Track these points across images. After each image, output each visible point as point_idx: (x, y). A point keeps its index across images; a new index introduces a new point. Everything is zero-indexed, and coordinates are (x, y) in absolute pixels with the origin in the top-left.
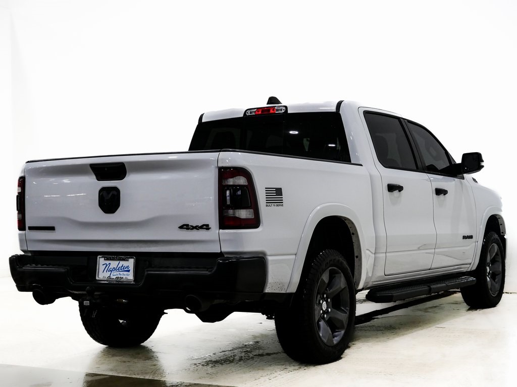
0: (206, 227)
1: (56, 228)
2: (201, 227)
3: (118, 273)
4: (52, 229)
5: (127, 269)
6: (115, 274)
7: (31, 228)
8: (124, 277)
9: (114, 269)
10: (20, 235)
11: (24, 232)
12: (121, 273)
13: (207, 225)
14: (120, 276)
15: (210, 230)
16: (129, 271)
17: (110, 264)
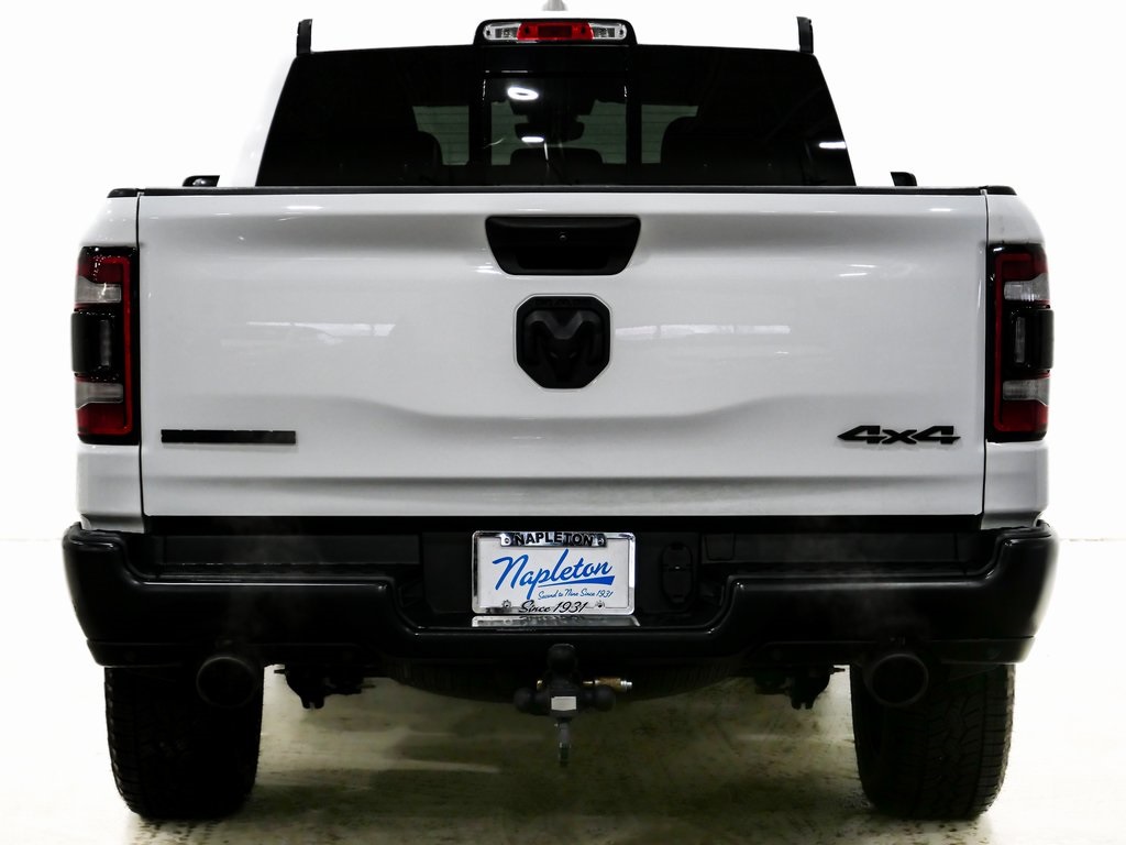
0: (946, 435)
1: (299, 437)
2: (926, 436)
3: (562, 589)
4: (286, 438)
5: (600, 575)
6: (551, 590)
7: (170, 437)
8: (592, 601)
9: (546, 576)
10: (82, 458)
11: (135, 449)
12: (577, 588)
13: (948, 430)
14: (573, 599)
15: (956, 443)
16: (609, 581)
17: (526, 558)
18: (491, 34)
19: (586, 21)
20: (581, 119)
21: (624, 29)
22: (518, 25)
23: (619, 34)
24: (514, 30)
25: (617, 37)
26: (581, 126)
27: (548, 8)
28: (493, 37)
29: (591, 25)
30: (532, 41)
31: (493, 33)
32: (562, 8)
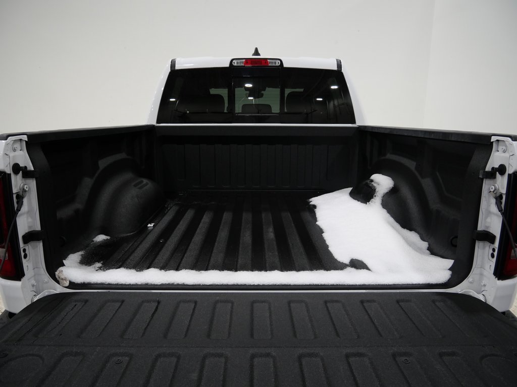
18: (235, 63)
19: (266, 59)
20: (263, 92)
21: (279, 62)
22: (244, 61)
23: (278, 63)
24: (243, 62)
25: (277, 64)
26: (263, 94)
27: (254, 55)
28: (235, 64)
29: (269, 61)
30: (250, 66)
31: (236, 63)
32: (259, 55)
